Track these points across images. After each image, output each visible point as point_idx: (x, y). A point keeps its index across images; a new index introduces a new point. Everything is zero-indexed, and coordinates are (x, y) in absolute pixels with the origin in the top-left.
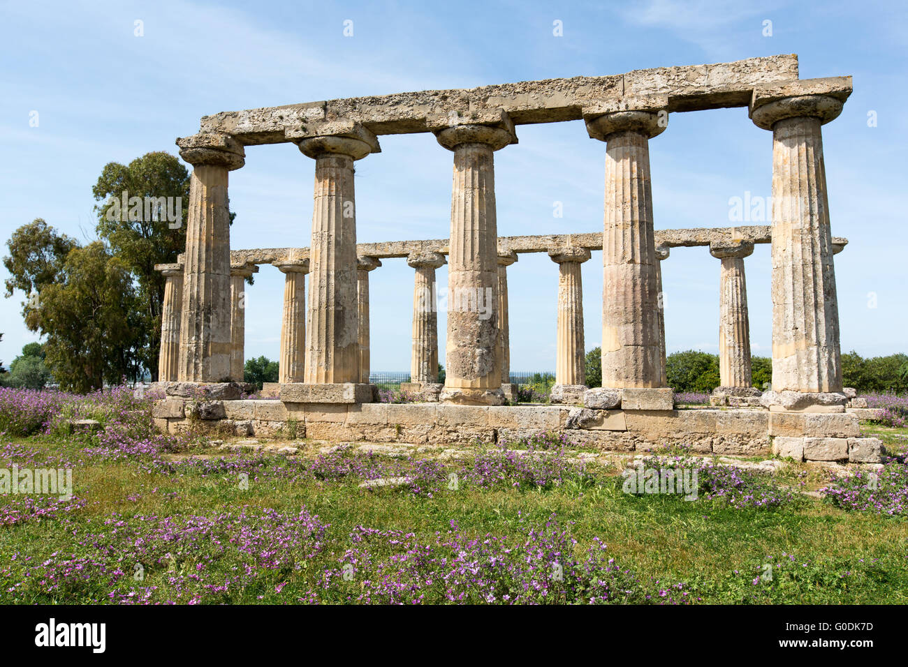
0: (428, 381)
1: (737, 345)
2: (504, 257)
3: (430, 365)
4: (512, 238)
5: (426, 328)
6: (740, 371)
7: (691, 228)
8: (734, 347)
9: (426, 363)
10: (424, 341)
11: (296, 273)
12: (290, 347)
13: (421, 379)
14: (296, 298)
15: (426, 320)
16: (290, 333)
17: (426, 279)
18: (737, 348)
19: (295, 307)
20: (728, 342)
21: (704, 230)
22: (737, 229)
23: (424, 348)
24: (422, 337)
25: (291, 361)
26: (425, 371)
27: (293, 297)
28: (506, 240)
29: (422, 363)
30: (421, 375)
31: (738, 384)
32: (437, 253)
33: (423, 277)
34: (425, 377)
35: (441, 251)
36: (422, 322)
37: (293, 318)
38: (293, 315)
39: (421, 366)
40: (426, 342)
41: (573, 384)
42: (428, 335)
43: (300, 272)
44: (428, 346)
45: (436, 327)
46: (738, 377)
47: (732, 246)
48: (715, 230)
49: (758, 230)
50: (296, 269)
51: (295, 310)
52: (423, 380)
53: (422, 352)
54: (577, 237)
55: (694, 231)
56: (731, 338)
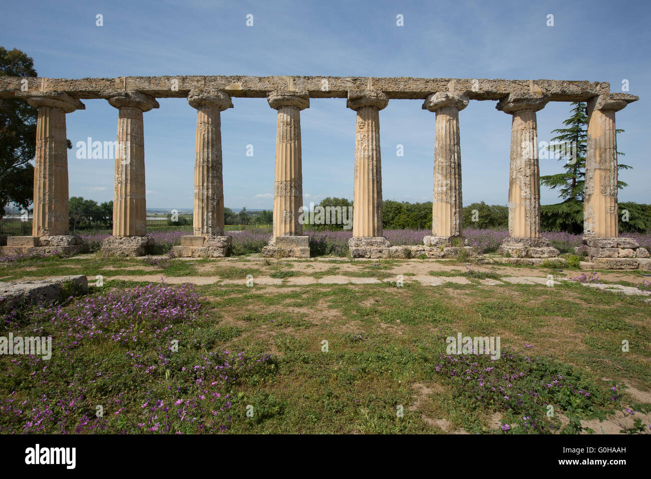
0: (213, 234)
1: (532, 198)
2: (300, 97)
3: (215, 216)
4: (309, 78)
5: (210, 175)
6: (535, 223)
7: (491, 79)
8: (531, 199)
9: (210, 214)
10: (208, 189)
11: (51, 108)
12: (44, 195)
13: (205, 231)
14: (51, 137)
15: (210, 165)
16: (45, 178)
17: (210, 120)
18: (533, 200)
19: (50, 148)
20: (523, 194)
21: (504, 81)
22: (535, 82)
23: (208, 197)
24: (205, 184)
25: (47, 210)
26: (210, 222)
27: (48, 136)
28: (302, 80)
29: (206, 213)
30: (205, 227)
31: (533, 234)
32: (224, 91)
33: (206, 116)
34: (210, 229)
35: (228, 88)
36: (205, 168)
37: (47, 160)
38: (48, 157)
39: (205, 217)
40: (210, 190)
41: (374, 236)
42: (212, 182)
43: (56, 107)
44: (213, 194)
45: (221, 173)
46: (533, 228)
47: (535, 97)
48: (514, 82)
49: (554, 85)
50: (50, 102)
51: (50, 151)
52: (207, 232)
53: (205, 201)
54: (378, 80)
55: (495, 81)
56: (528, 191)
